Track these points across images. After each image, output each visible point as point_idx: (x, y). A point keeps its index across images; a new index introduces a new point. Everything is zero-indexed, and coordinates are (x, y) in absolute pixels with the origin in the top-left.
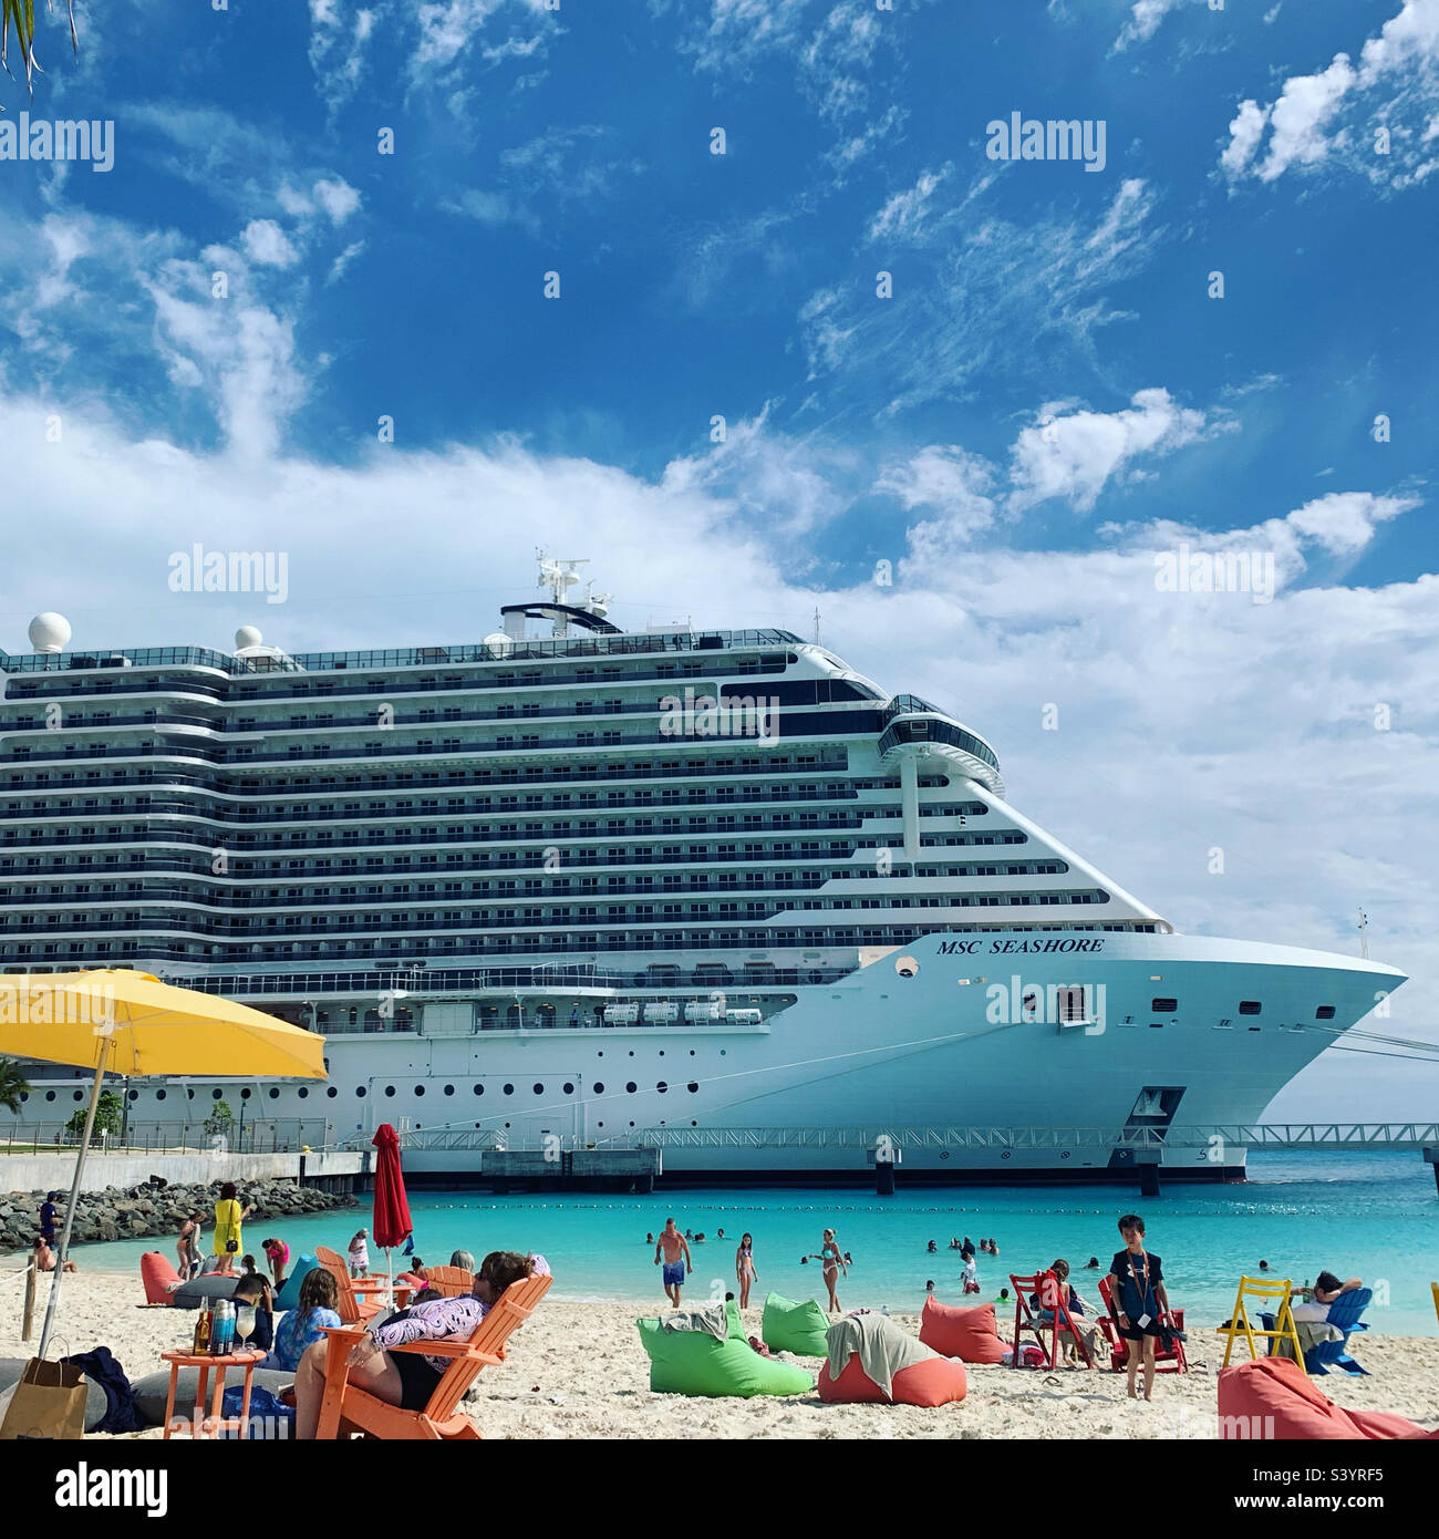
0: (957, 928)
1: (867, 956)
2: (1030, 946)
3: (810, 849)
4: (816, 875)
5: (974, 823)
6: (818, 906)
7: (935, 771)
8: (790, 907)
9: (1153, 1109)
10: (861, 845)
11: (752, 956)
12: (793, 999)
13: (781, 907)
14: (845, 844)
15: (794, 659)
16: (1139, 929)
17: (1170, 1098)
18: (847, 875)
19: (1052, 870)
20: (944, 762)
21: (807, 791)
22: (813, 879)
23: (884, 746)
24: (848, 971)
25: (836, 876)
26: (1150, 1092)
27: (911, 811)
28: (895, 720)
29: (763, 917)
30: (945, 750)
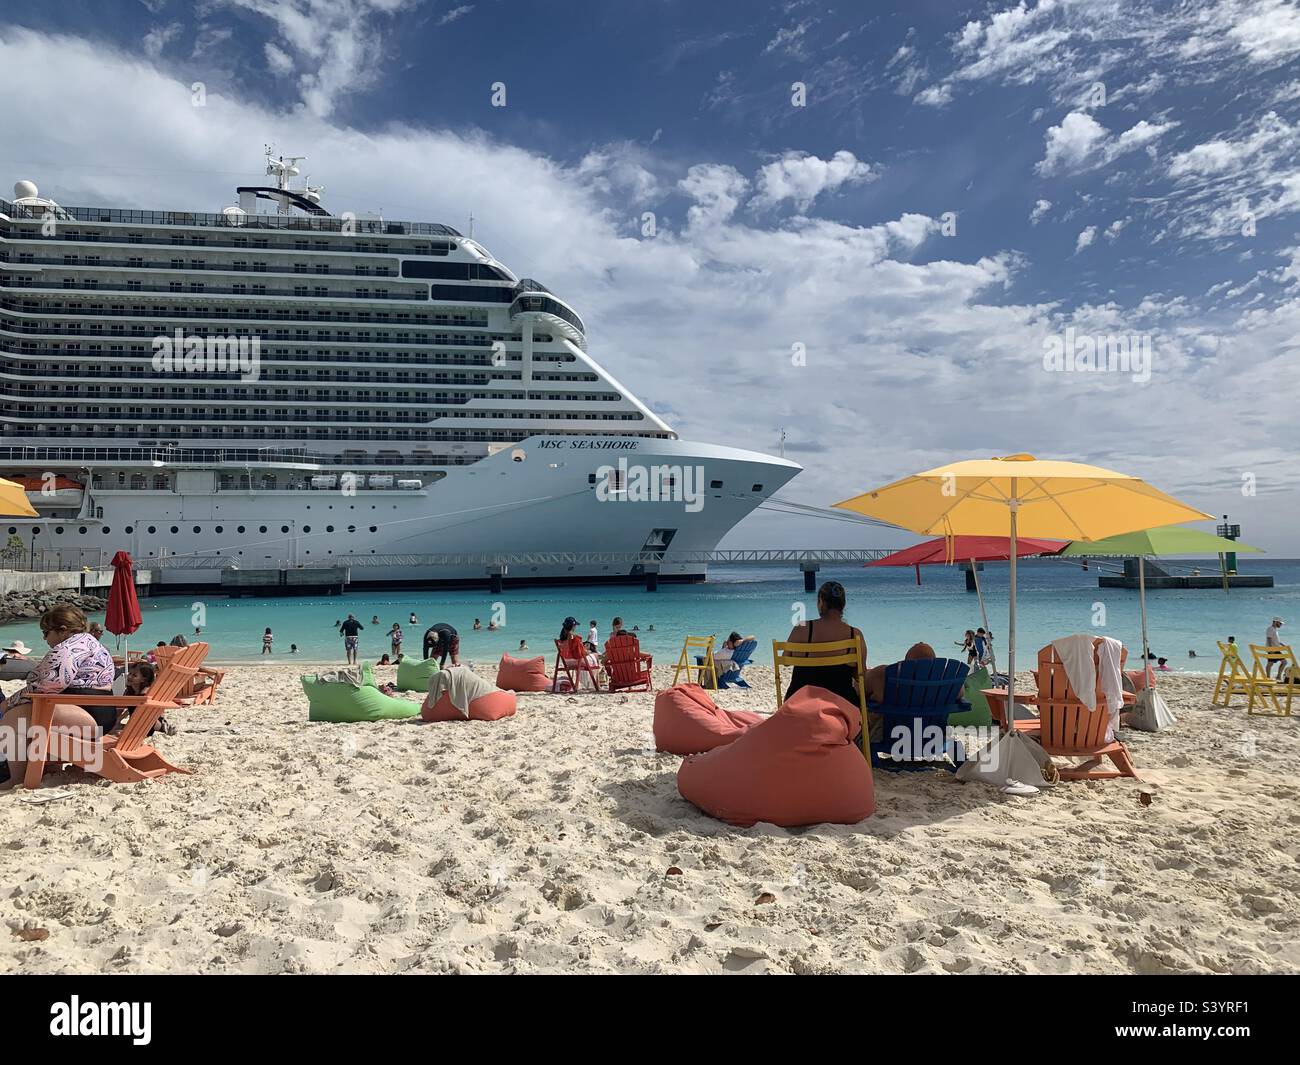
0: (552, 433)
1: (493, 448)
2: (595, 445)
3: (460, 378)
4: (463, 395)
5: (566, 367)
6: (463, 415)
7: (543, 332)
8: (445, 415)
9: (658, 542)
10: (494, 377)
11: (418, 446)
12: (443, 474)
13: (438, 415)
14: (483, 376)
15: (454, 247)
16: (659, 436)
17: (668, 535)
18: (483, 396)
19: (611, 399)
20: (551, 326)
21: (460, 340)
22: (461, 398)
23: (512, 312)
24: (481, 457)
25: (476, 396)
26: (657, 532)
27: (527, 356)
28: (520, 295)
29: (426, 421)
30: (552, 318)
